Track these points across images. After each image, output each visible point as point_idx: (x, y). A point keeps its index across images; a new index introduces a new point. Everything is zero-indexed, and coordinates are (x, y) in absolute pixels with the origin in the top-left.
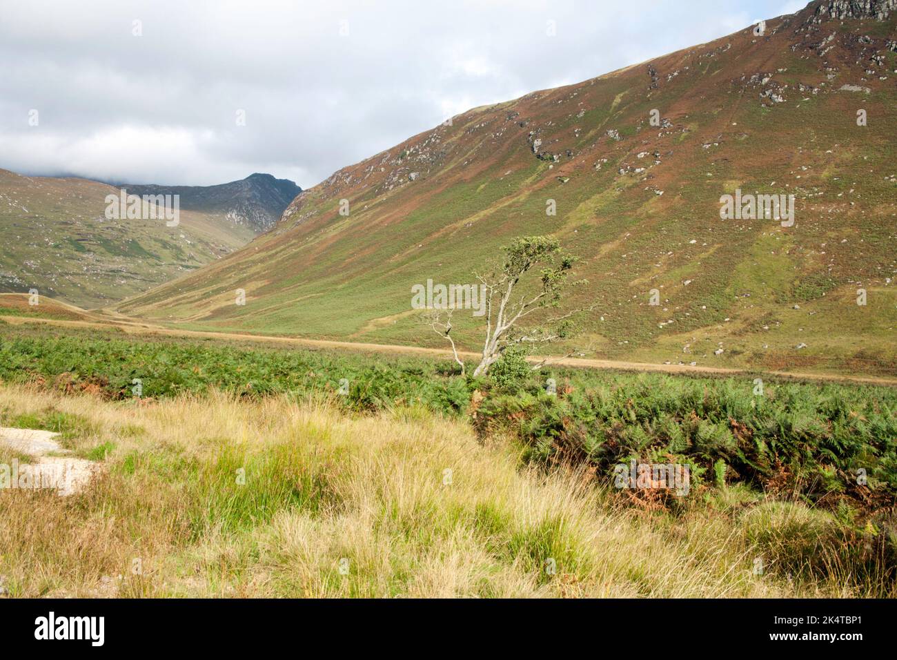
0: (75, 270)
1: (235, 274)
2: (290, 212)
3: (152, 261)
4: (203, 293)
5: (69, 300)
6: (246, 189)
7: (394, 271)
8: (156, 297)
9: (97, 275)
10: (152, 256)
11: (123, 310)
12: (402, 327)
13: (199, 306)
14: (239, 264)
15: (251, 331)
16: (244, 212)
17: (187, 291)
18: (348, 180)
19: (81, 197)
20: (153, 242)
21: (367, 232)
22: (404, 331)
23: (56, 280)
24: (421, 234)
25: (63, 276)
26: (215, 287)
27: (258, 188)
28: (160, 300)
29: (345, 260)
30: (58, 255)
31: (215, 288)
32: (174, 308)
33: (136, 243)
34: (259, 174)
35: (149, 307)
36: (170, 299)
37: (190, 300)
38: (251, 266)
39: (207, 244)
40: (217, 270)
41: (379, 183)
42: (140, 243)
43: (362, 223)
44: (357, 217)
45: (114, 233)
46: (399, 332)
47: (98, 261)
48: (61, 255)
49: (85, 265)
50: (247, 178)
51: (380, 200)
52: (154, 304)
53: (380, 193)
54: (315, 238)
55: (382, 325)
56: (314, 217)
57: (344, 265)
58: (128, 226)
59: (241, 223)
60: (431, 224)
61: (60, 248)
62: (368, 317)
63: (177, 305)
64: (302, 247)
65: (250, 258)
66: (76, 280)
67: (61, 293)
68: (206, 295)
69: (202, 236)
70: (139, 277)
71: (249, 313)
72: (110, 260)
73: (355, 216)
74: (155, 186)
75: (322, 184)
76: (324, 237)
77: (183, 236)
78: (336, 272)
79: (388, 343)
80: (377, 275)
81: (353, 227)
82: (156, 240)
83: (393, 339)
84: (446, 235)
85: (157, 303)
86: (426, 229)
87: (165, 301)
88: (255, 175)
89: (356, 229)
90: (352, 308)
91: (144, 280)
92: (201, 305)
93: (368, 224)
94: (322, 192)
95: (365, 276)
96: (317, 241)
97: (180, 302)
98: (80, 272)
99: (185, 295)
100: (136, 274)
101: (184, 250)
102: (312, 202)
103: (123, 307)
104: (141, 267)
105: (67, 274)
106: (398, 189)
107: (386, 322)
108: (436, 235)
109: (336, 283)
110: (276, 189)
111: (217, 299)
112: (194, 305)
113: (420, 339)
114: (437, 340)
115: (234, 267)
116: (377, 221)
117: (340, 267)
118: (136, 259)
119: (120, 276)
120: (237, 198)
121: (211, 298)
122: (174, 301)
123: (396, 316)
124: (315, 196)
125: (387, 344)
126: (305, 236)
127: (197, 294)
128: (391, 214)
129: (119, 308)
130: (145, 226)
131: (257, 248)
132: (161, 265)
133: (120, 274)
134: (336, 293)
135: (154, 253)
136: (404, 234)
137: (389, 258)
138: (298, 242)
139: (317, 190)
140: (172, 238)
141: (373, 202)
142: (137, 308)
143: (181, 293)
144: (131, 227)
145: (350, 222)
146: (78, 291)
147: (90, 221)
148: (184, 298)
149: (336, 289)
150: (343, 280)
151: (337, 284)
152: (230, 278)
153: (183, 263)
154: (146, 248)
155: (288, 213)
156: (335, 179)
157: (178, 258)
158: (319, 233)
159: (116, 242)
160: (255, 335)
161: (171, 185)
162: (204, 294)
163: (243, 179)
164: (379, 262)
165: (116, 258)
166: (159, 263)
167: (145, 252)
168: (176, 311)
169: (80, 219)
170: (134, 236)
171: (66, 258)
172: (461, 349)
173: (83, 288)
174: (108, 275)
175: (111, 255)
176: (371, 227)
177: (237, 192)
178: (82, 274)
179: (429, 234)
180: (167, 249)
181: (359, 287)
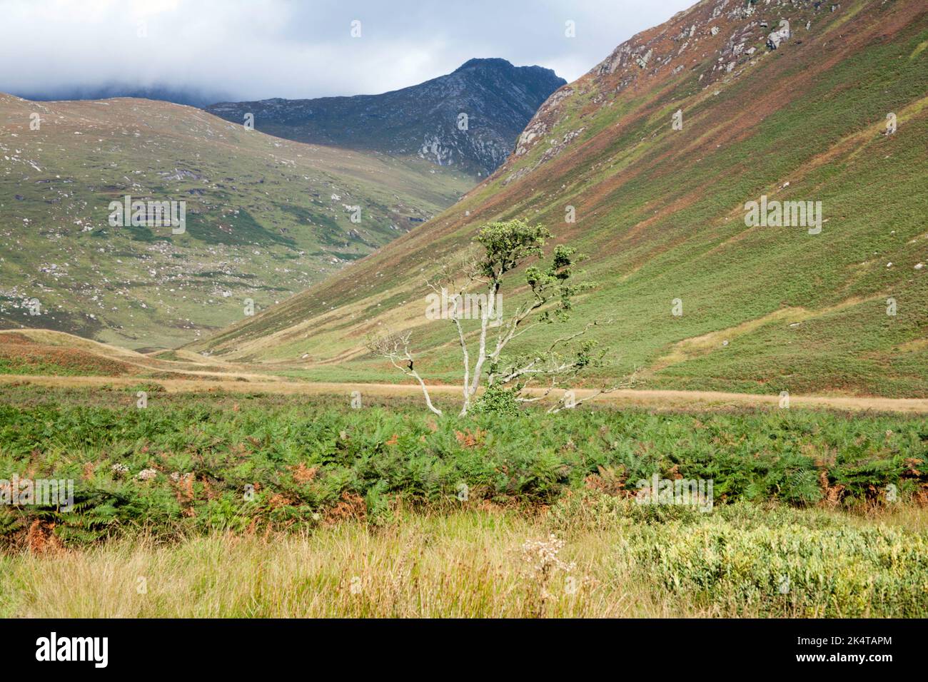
0: (135, 278)
1: (426, 267)
2: (533, 136)
3: (280, 250)
4: (365, 307)
5: (126, 336)
6: (455, 94)
7: (731, 241)
8: (280, 321)
9: (177, 283)
10: (278, 239)
11: (218, 348)
12: (737, 354)
13: (355, 334)
14: (434, 246)
15: (445, 375)
16: (454, 140)
17: (336, 305)
18: (646, 58)
19: (138, 135)
20: (279, 214)
21: (680, 163)
22: (741, 361)
23: (100, 298)
24: (789, 160)
25: (112, 290)
26: (387, 294)
27: (479, 90)
28: (288, 325)
29: (633, 224)
30: (102, 250)
31: (388, 296)
32: (312, 339)
33: (248, 217)
34: (480, 60)
35: (266, 340)
36: (306, 323)
37: (339, 323)
38: (456, 249)
39: (384, 209)
40: (392, 262)
41: (706, 61)
42: (253, 215)
43: (671, 146)
44: (662, 135)
45: (206, 200)
46: (732, 363)
47: (178, 256)
48: (107, 250)
49: (152, 266)
50: (457, 71)
51: (707, 96)
52: (275, 334)
53: (708, 81)
54: (579, 185)
55: (700, 351)
56: (576, 142)
57: (632, 234)
58: (230, 184)
59: (450, 162)
60: (810, 137)
61: (104, 237)
62: (672, 337)
63: (317, 333)
64: (553, 205)
65: (455, 234)
66: (139, 295)
67: (111, 323)
68: (372, 312)
69: (374, 194)
70: (257, 283)
71: (447, 341)
72: (200, 252)
73: (657, 133)
74: (280, 101)
75: (593, 72)
76: (596, 181)
77: (335, 197)
78: (616, 250)
79: (708, 386)
80: (696, 251)
81: (654, 154)
82: (285, 208)
83: (718, 377)
84: (842, 156)
85: (281, 333)
86: (799, 149)
87: (295, 328)
88: (473, 63)
89: (660, 159)
90: (643, 321)
91: (266, 288)
92: (362, 331)
93: (682, 147)
94: (594, 89)
95: (673, 253)
96: (582, 189)
97: (322, 327)
98: (145, 281)
99: (331, 314)
100: (251, 277)
101: (339, 223)
102: (575, 110)
103: (218, 343)
104: (259, 264)
105: (120, 285)
106: (745, 70)
107: (708, 344)
108: (818, 160)
109: (615, 272)
110: (516, 88)
111: (391, 318)
112: (347, 332)
113: (773, 376)
114: (808, 376)
115: (425, 252)
116: (699, 141)
117: (625, 238)
118: (248, 247)
119: (221, 283)
120: (439, 114)
121: (380, 317)
122: (311, 327)
123: (728, 332)
124: (580, 99)
125: (707, 390)
126: (561, 180)
127: (353, 309)
128: (730, 122)
129: (211, 347)
130: (262, 182)
131: (468, 213)
132: (298, 257)
133: (220, 279)
134: (616, 292)
135: (283, 235)
136: (754, 163)
137: (723, 214)
138: (546, 196)
139: (584, 85)
140: (316, 203)
141: (692, 101)
142: (245, 344)
143: (325, 309)
144: (235, 185)
145: (649, 145)
146: (142, 316)
147: (157, 179)
148: (329, 320)
149: (614, 285)
150: (628, 266)
151: (617, 274)
152: (417, 274)
153: (340, 250)
154: (266, 225)
155: (527, 137)
156: (619, 60)
157: (329, 242)
158: (588, 173)
159: (209, 218)
160: (451, 383)
161: (311, 97)
162: (368, 309)
163: (448, 73)
164: (703, 224)
165: (211, 249)
166: (293, 253)
167: (268, 233)
168: (315, 344)
169: (139, 178)
170: (243, 203)
171: (117, 255)
172: (857, 391)
173: (151, 311)
174: (197, 283)
175: (201, 244)
176: (688, 154)
177: (438, 100)
178: (150, 285)
179: (807, 159)
180: (308, 224)
181: (660, 277)
